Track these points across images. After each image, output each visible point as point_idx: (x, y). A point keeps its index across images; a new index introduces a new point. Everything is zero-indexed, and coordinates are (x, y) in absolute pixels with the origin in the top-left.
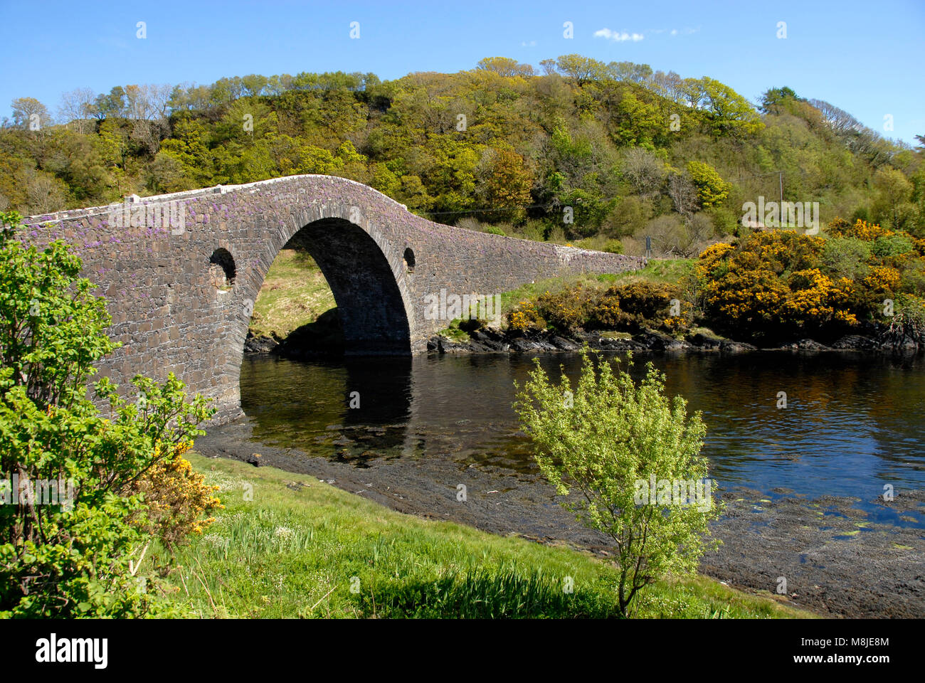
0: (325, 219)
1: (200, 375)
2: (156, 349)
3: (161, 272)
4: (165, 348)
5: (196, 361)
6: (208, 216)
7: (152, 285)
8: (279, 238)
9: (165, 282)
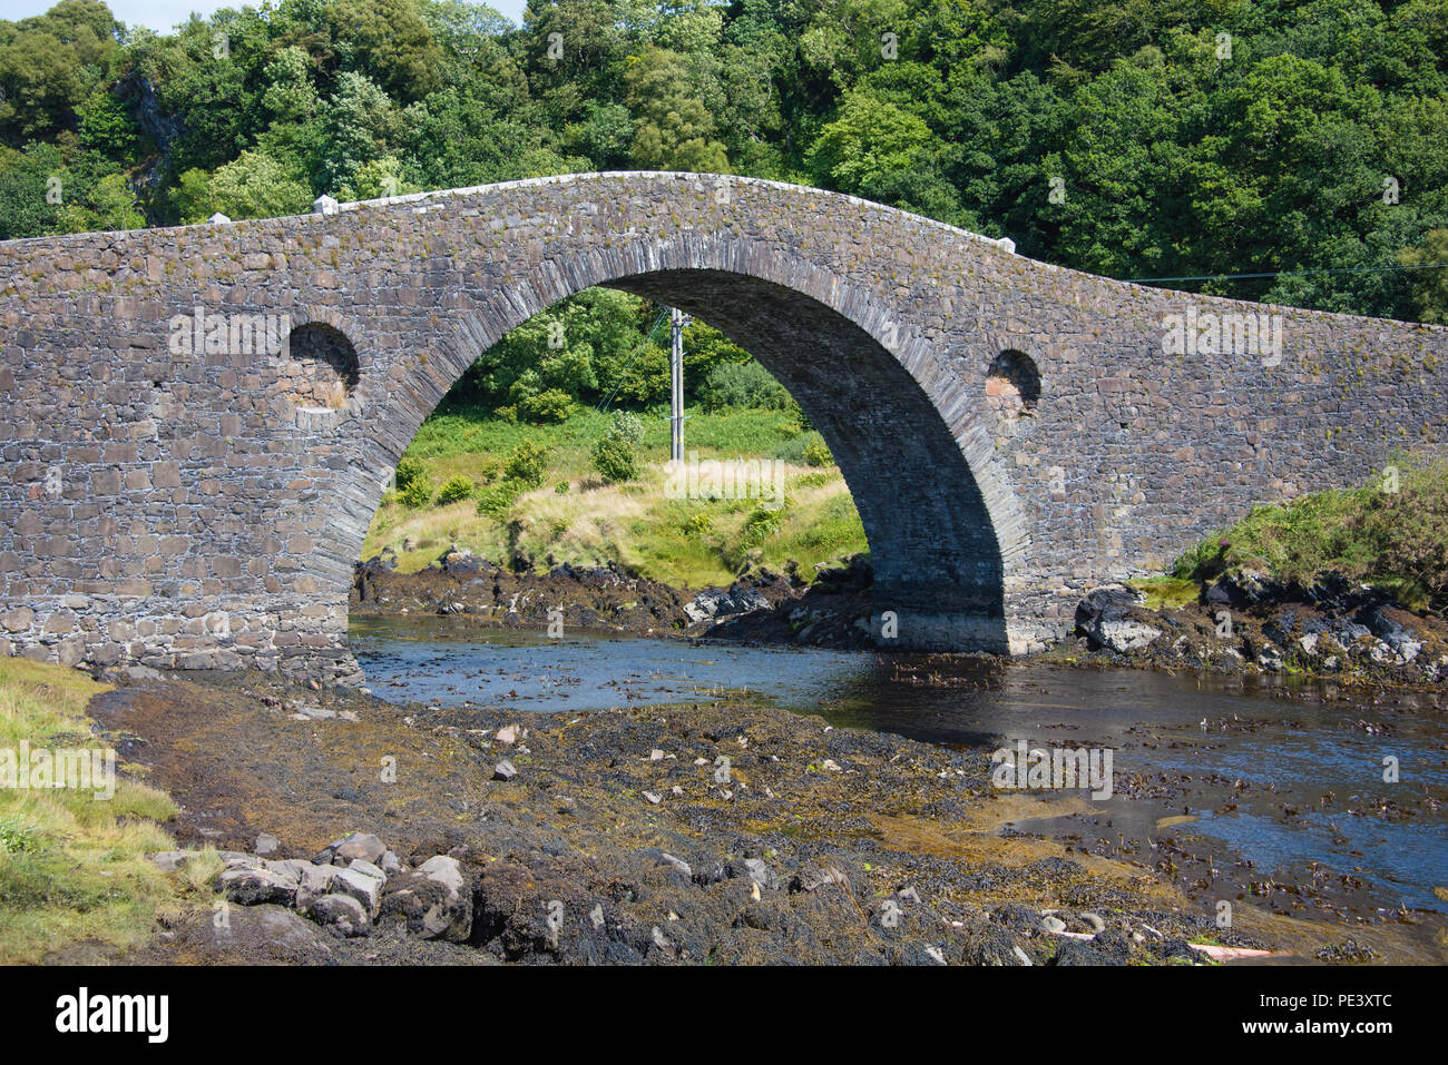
0: (664, 271)
1: (236, 566)
2: (112, 498)
3: (137, 358)
4: (137, 499)
5: (224, 537)
6: (281, 258)
7: (108, 381)
8: (500, 309)
9: (146, 377)
